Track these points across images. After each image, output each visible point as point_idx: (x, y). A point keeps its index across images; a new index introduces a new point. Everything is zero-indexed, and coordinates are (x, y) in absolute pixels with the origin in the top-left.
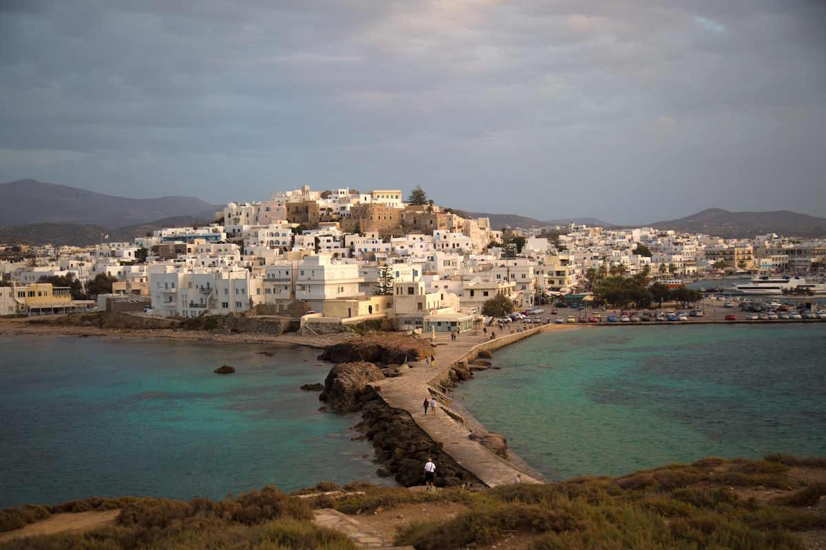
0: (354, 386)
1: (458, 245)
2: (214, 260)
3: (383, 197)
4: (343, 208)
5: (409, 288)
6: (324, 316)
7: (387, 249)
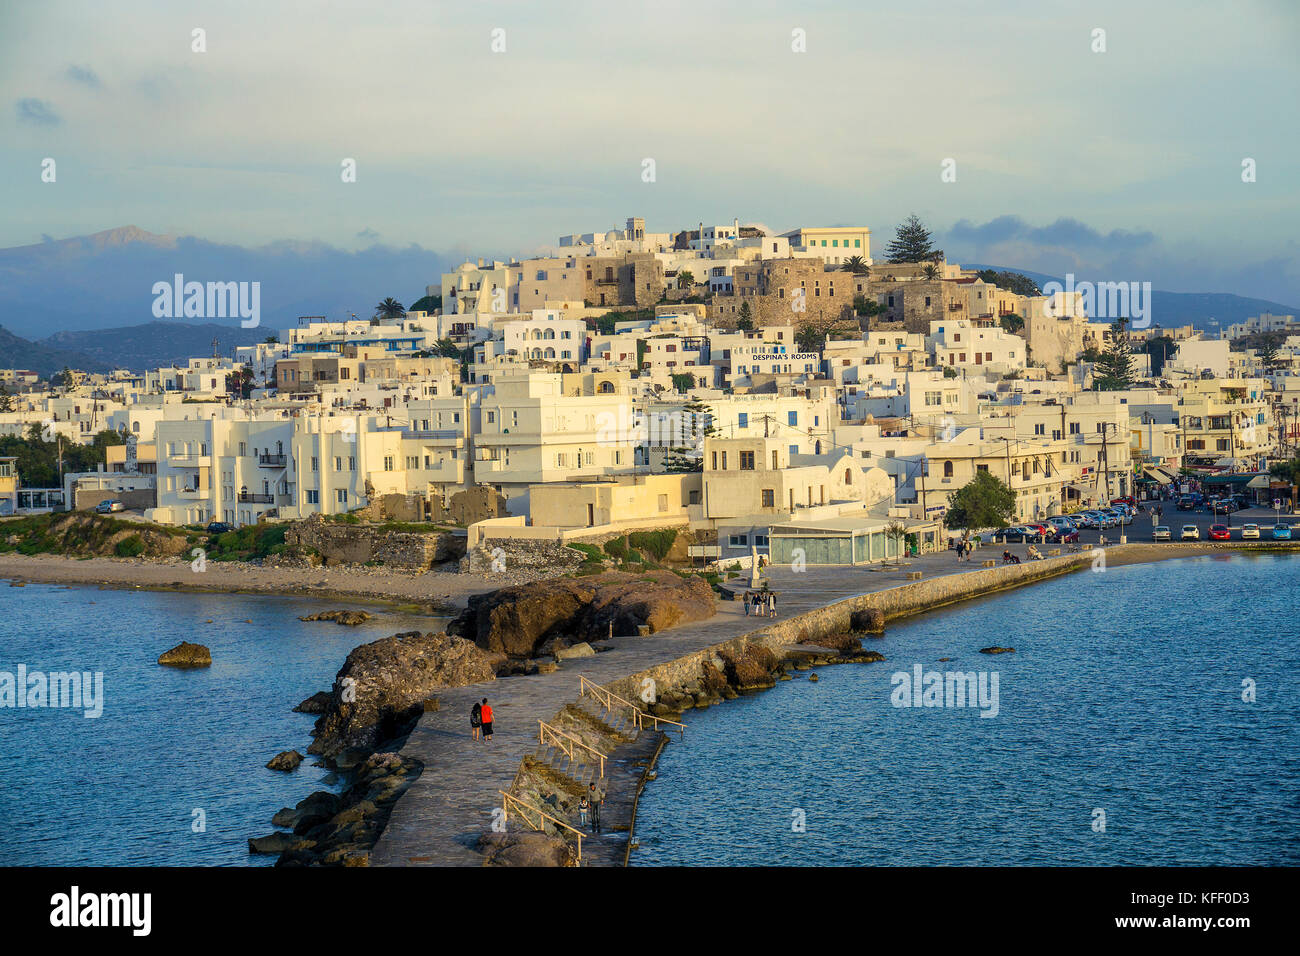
0: (382, 695)
1: (989, 357)
2: (389, 394)
3: (824, 243)
4: (719, 271)
5: (743, 454)
6: (529, 523)
7: (808, 368)
